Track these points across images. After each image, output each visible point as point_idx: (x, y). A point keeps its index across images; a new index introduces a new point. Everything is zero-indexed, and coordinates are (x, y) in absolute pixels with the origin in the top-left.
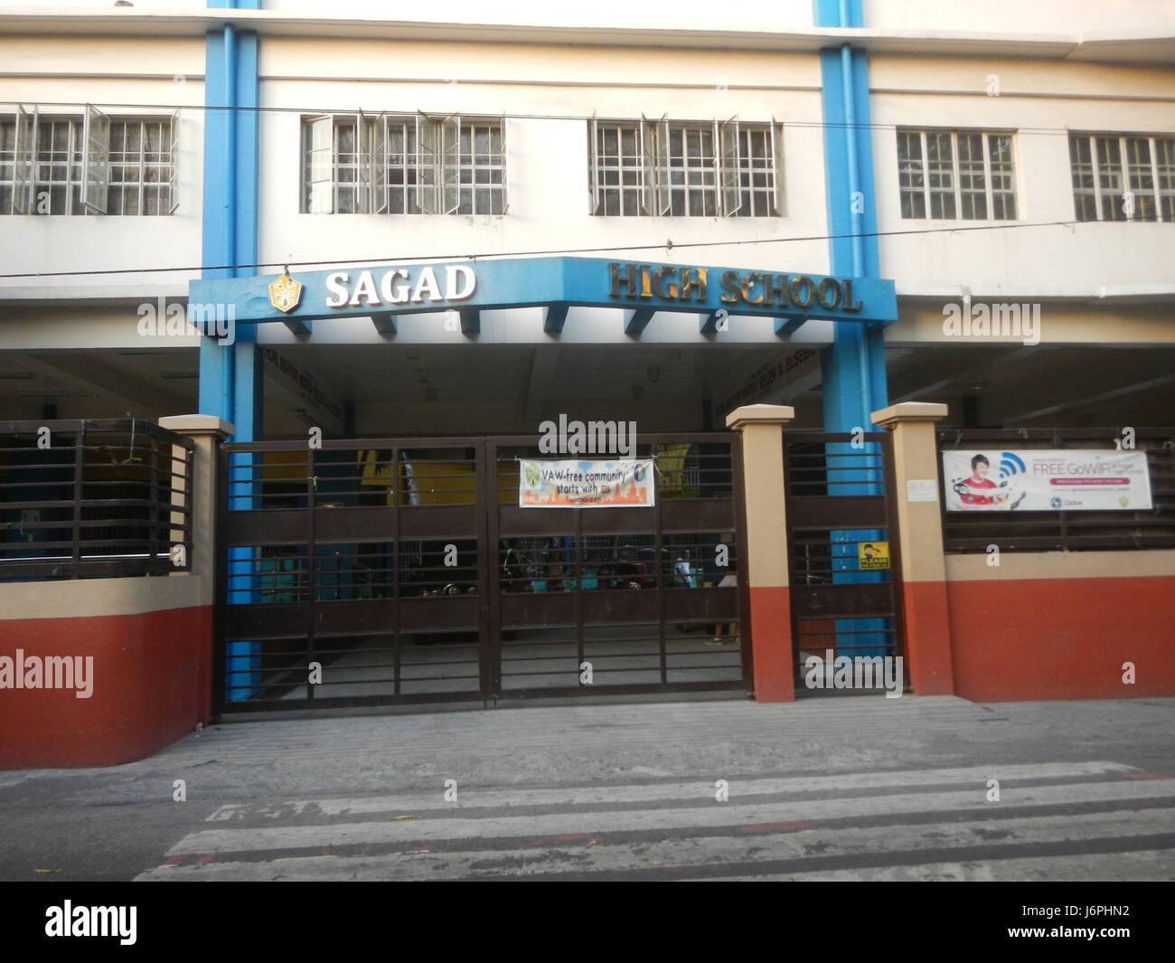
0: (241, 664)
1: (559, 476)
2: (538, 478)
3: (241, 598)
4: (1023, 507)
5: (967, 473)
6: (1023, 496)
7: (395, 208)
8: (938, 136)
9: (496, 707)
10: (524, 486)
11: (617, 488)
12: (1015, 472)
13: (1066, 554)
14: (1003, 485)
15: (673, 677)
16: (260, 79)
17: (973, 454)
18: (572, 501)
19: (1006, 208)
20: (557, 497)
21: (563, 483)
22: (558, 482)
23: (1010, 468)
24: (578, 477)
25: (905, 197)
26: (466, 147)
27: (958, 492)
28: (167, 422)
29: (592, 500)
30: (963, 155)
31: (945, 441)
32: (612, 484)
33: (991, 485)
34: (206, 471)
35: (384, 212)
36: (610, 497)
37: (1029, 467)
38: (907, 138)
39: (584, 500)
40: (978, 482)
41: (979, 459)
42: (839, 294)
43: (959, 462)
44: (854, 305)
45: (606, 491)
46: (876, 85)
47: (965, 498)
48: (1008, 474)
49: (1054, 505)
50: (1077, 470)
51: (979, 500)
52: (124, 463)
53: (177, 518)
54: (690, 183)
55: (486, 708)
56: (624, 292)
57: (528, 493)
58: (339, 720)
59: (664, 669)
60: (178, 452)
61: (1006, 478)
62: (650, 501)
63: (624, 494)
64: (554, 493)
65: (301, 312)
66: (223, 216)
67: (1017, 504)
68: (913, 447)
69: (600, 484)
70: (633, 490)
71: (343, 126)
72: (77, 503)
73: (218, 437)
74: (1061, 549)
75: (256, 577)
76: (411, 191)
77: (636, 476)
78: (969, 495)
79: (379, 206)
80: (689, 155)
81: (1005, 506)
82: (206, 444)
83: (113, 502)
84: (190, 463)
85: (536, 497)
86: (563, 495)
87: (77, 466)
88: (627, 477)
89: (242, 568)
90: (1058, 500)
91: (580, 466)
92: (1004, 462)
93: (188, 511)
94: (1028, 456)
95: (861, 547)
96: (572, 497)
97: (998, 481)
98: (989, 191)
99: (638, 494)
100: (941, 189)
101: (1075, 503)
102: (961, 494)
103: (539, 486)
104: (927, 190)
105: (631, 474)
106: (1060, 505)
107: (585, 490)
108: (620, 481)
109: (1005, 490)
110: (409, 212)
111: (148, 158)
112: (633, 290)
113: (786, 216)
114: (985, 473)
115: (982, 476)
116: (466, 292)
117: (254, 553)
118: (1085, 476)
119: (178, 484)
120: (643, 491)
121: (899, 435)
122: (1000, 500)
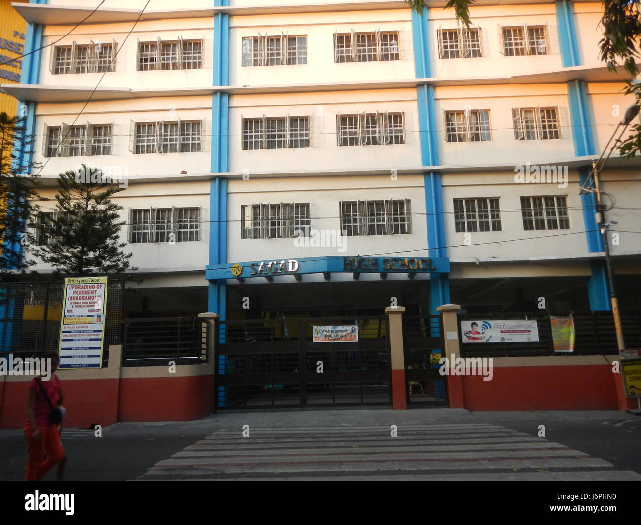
0: (221, 394)
1: (326, 331)
2: (319, 332)
3: (222, 372)
4: (491, 341)
5: (470, 329)
6: (490, 337)
7: (273, 236)
8: (470, 201)
9: (305, 410)
10: (314, 335)
11: (346, 335)
12: (487, 328)
13: (507, 358)
14: (483, 333)
15: (365, 401)
16: (228, 193)
17: (472, 322)
18: (330, 340)
19: (497, 227)
20: (325, 339)
21: (328, 334)
22: (325, 333)
23: (485, 327)
24: (332, 332)
25: (457, 224)
26: (297, 213)
27: (466, 336)
28: (201, 315)
29: (337, 339)
30: (479, 207)
31: (460, 318)
32: (344, 334)
33: (479, 333)
34: (213, 330)
35: (269, 237)
36: (343, 338)
37: (492, 327)
38: (457, 202)
39: (334, 340)
40: (473, 332)
41: (474, 324)
42: (427, 264)
43: (466, 325)
44: (433, 268)
45: (342, 336)
46: (444, 184)
47: (469, 338)
48: (485, 329)
49: (502, 340)
50: (510, 328)
51: (474, 338)
52: (192, 330)
53: (204, 346)
54: (377, 222)
55: (302, 410)
56: (348, 267)
57: (316, 337)
58: (254, 413)
59: (362, 398)
60: (204, 325)
61: (484, 331)
62: (357, 340)
63: (348, 337)
64: (324, 337)
65: (242, 276)
66: (216, 242)
67: (488, 340)
68: (449, 320)
69: (340, 334)
70: (351, 336)
71: (255, 207)
72: (178, 342)
73: (216, 320)
74: (505, 356)
75: (226, 365)
76: (278, 229)
77: (352, 331)
78: (470, 337)
79: (268, 235)
80: (377, 212)
81: (484, 341)
82: (212, 322)
83: (188, 342)
84: (208, 328)
85: (318, 338)
86: (327, 338)
87: (179, 331)
88: (349, 331)
89: (221, 362)
90: (504, 338)
91: (333, 328)
92: (483, 325)
93: (207, 344)
94: (492, 323)
95: (431, 355)
96: (330, 338)
97: (481, 332)
98: (490, 220)
99: (353, 337)
100: (472, 220)
101: (510, 339)
102: (467, 337)
103: (319, 335)
104: (466, 221)
105: (350, 330)
106: (504, 340)
107: (335, 336)
108: (346, 333)
109: (484, 335)
110: (278, 237)
111: (191, 221)
112: (351, 266)
113: (412, 233)
114: (476, 329)
115: (475, 330)
116: (296, 269)
117: (226, 357)
118: (514, 329)
119: (204, 335)
120: (355, 336)
121: (445, 316)
122: (482, 338)
